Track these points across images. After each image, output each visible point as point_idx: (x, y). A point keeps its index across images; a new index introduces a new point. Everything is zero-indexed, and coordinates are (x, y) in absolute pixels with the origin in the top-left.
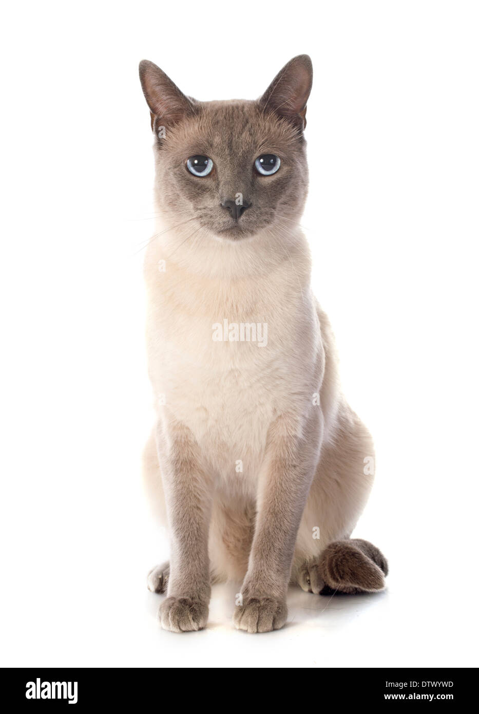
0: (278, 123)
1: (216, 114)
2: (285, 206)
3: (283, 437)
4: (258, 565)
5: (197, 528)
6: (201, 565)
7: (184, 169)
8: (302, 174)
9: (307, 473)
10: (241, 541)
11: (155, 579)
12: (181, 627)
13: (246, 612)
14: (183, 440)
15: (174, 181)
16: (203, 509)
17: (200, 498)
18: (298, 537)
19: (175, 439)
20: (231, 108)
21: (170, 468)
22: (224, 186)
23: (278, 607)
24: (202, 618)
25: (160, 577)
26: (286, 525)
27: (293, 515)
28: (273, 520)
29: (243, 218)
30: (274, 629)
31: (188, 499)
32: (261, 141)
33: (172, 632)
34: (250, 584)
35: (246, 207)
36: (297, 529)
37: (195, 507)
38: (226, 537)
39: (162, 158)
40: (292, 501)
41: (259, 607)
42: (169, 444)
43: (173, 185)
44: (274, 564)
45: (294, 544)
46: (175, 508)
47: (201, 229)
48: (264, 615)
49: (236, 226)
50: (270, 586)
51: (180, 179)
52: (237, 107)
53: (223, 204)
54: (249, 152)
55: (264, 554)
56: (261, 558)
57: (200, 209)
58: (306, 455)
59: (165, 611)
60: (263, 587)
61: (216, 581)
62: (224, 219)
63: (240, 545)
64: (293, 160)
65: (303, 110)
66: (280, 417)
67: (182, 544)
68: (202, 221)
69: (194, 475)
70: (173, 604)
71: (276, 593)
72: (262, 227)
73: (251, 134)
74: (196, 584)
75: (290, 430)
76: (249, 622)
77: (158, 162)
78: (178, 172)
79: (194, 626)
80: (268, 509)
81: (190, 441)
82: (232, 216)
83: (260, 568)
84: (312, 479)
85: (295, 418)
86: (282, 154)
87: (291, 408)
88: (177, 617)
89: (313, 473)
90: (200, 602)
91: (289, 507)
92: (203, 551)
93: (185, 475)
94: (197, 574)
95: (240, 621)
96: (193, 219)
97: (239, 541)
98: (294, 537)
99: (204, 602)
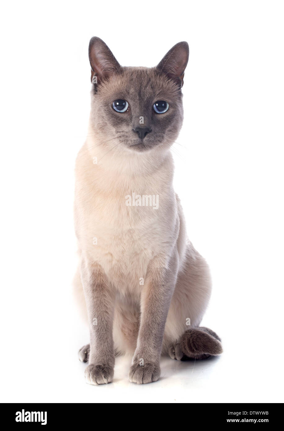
0: (167, 82)
1: (132, 75)
2: (170, 132)
3: (157, 268)
4: (143, 344)
5: (106, 324)
6: (109, 345)
7: (111, 108)
8: (181, 114)
9: (171, 289)
10: (132, 331)
11: (83, 354)
12: (97, 382)
13: (136, 372)
14: (97, 272)
15: (104, 115)
16: (109, 313)
17: (107, 306)
18: (166, 327)
19: (93, 272)
20: (140, 71)
21: (89, 288)
22: (135, 119)
23: (155, 369)
24: (110, 376)
25: (86, 352)
26: (159, 319)
27: (163, 314)
28: (151, 317)
29: (146, 138)
30: (153, 382)
31: (101, 307)
32: (157, 93)
33: (92, 385)
34: (138, 355)
35: (148, 132)
36: (165, 322)
37: (104, 312)
38: (124, 329)
39: (97, 99)
40: (162, 305)
41: (143, 369)
42: (89, 274)
43: (103, 117)
44: (152, 344)
45: (163, 331)
46: (93, 312)
47: (119, 145)
48: (146, 373)
49: (141, 143)
50: (150, 356)
51: (108, 113)
52: (143, 71)
53: (134, 130)
54: (151, 98)
55: (146, 337)
56: (145, 340)
57: (120, 132)
58: (170, 278)
59: (88, 373)
60: (146, 357)
61: (118, 354)
62: (134, 138)
63: (131, 334)
64: (176, 105)
65: (182, 75)
66: (156, 257)
67: (97, 333)
68: (121, 139)
69: (104, 293)
70: (93, 368)
71: (153, 360)
72: (157, 145)
73: (152, 88)
74: (106, 356)
75: (161, 264)
76: (138, 377)
77: (94, 102)
78: (106, 109)
79: (105, 381)
80: (148, 310)
81: (102, 273)
82: (139, 137)
83: (144, 346)
84: (173, 293)
85: (165, 257)
86: (170, 101)
87: (162, 251)
88: (95, 376)
89: (173, 289)
90: (109, 367)
91: (160, 310)
92: (110, 337)
93: (99, 293)
94: (107, 351)
95: (132, 377)
96: (115, 138)
97: (131, 331)
98: (163, 327)
99: (111, 367)
